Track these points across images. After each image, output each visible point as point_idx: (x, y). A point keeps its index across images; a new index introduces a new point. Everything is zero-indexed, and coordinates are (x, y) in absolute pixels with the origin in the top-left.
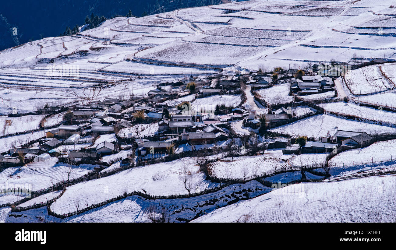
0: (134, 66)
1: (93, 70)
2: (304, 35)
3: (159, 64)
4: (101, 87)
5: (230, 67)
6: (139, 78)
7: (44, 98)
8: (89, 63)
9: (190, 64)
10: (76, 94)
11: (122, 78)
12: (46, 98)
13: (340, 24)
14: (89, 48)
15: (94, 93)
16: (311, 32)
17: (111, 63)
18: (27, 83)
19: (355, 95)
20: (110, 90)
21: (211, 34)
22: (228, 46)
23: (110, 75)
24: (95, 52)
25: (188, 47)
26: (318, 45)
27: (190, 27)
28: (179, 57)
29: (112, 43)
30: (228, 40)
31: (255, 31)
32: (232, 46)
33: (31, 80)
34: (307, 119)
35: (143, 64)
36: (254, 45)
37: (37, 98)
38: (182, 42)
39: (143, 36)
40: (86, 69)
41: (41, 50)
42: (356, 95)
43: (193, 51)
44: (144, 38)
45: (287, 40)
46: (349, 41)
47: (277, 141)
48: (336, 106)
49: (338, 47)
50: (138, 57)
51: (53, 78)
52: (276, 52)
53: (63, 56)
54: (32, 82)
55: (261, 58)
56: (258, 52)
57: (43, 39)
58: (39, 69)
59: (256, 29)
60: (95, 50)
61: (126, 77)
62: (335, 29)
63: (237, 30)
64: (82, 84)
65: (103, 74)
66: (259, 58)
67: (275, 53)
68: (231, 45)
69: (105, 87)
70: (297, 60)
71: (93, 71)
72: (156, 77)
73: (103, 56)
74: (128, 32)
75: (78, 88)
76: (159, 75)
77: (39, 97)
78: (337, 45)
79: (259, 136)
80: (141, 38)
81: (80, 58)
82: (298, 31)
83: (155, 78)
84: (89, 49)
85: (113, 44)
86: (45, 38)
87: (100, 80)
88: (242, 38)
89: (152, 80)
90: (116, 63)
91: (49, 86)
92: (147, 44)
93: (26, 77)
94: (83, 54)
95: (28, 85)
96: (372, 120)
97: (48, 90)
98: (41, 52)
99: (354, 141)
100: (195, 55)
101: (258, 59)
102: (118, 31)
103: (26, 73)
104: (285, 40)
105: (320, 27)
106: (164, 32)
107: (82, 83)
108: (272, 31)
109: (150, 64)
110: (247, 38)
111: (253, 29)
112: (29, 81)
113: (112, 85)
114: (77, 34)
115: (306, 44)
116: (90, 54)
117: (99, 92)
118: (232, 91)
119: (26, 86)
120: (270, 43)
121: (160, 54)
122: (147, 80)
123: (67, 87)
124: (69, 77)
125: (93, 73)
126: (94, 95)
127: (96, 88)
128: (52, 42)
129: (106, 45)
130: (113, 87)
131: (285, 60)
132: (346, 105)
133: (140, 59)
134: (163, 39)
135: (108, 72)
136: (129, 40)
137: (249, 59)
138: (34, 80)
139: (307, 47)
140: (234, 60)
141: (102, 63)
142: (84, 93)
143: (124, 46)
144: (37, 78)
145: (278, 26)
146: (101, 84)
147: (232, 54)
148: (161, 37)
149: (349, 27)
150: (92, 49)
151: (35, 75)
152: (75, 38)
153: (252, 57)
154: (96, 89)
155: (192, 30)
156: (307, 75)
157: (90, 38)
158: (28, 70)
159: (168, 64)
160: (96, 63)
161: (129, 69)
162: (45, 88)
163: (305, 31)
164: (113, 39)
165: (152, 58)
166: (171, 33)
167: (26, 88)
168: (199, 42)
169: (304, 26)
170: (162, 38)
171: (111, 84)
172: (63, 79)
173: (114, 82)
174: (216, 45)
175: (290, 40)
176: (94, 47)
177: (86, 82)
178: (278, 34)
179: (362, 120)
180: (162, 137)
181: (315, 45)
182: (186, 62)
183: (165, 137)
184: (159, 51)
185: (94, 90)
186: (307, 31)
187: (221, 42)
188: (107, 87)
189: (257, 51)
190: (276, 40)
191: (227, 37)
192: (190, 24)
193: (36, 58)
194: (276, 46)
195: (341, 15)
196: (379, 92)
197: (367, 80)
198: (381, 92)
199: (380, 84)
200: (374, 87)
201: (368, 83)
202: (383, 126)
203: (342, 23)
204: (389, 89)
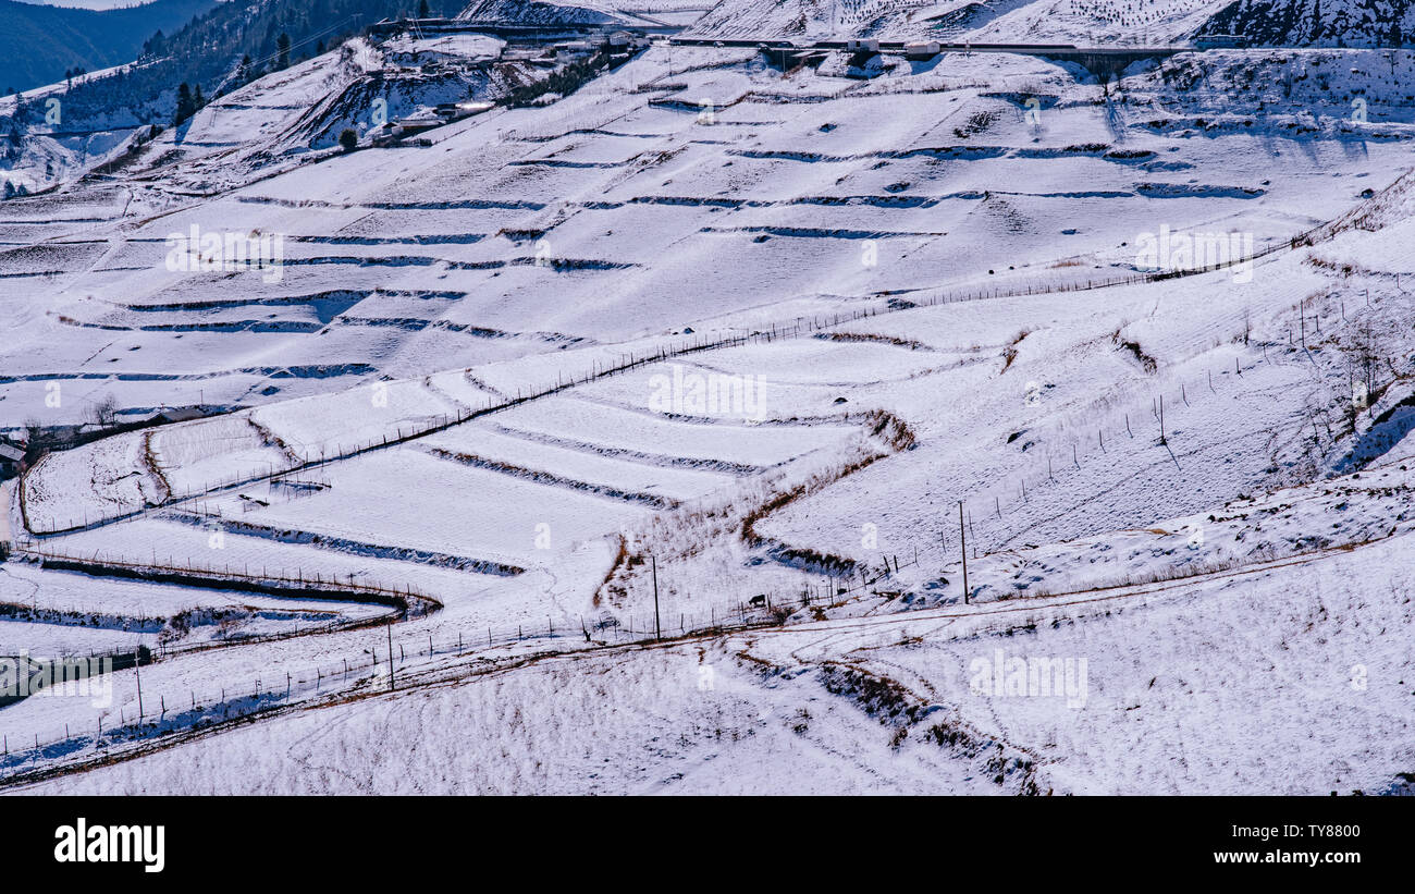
13: (90, 298)
19: (35, 534)
26: (4, 375)
42: (39, 534)
46: (110, 353)
49: (75, 377)
62: (69, 315)
78: (71, 369)
105: (20, 312)
149: (113, 308)
179: (38, 617)
195: (95, 267)
196: (117, 519)
197: (93, 482)
198: (123, 517)
199: (131, 493)
200: (107, 502)
201: (91, 493)
202: (103, 631)
203: (97, 294)
204: (150, 505)
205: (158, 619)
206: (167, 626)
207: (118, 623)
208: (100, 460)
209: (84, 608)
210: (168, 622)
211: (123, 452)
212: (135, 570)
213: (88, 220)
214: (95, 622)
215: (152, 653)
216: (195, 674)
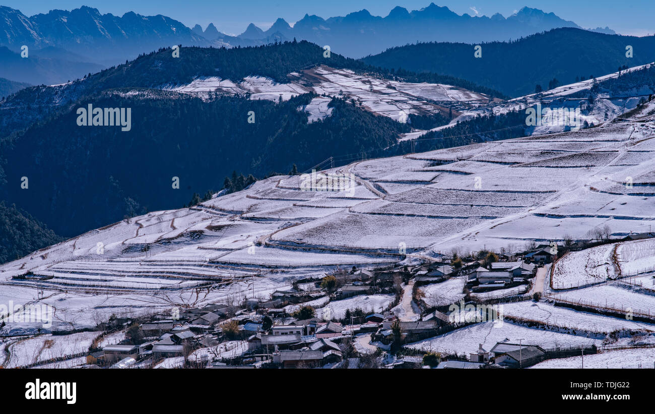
0: (267, 254)
1: (202, 261)
2: (544, 198)
3: (306, 250)
4: (210, 287)
5: (418, 251)
6: (272, 272)
7: (119, 306)
8: (199, 250)
9: (355, 248)
10: (168, 300)
11: (245, 273)
12: (121, 306)
13: (606, 179)
14: (206, 226)
15: (197, 297)
16: (556, 192)
17: (232, 250)
18: (96, 283)
19: (554, 290)
20: (223, 292)
21: (396, 199)
22: (420, 218)
23: (227, 268)
24: (214, 232)
25: (355, 222)
26: (561, 214)
27: (370, 190)
28: (340, 237)
29: (243, 218)
30: (421, 208)
31: (467, 193)
32: (426, 218)
33: (104, 278)
34: (468, 328)
35: (281, 250)
36: (463, 216)
37: (108, 307)
38: (348, 214)
39: (294, 205)
40: (191, 259)
41: (137, 232)
42: (556, 290)
43: (363, 228)
44: (295, 209)
45: (515, 207)
46: (612, 206)
47: (406, 361)
48: (518, 306)
49: (593, 216)
50: (276, 239)
51: (138, 274)
52: (494, 227)
53: (164, 239)
54: (106, 281)
55: (469, 236)
56: (466, 227)
57: (148, 214)
58: (120, 262)
59: (468, 191)
60: (215, 229)
61: (251, 271)
62: (594, 187)
63: (438, 192)
64: (181, 283)
65: (217, 267)
66: (466, 237)
67: (492, 228)
68: (424, 216)
69: (216, 287)
70: (524, 239)
71: (202, 263)
72: (299, 269)
73: (227, 238)
74: (273, 199)
75: (173, 289)
76: (304, 267)
77: (111, 305)
78: (592, 213)
79: (389, 354)
80: (291, 209)
81: (190, 242)
82: (535, 192)
83: (297, 272)
84: (206, 228)
85: (245, 219)
86: (151, 213)
87: (210, 276)
88: (444, 204)
89: (291, 276)
90: (239, 249)
91: (129, 288)
92: (298, 218)
93: (97, 274)
94: (196, 236)
95: (97, 286)
96: (563, 328)
97: (126, 294)
98: (137, 234)
99: (511, 359)
100: (365, 234)
101: (463, 239)
102: (258, 199)
103: (99, 268)
104: (513, 207)
105: (572, 185)
106: (328, 198)
107: (180, 281)
108: (493, 193)
109: (293, 249)
110: (451, 205)
111: (463, 190)
112: (102, 280)
113: (227, 285)
114: (199, 205)
115: (542, 213)
116: (206, 237)
117: (205, 296)
118: (387, 289)
119: (95, 288)
120: (488, 212)
121: (310, 233)
122: (285, 276)
123: (156, 289)
124: (164, 272)
125: (201, 266)
126: (197, 299)
127: (201, 288)
128: (158, 219)
129: (233, 221)
130: (229, 287)
131: (506, 238)
132: (533, 306)
133: (277, 242)
134: (326, 209)
135: (225, 263)
136: (270, 213)
137: (450, 238)
138: (108, 278)
139: (544, 218)
140: (426, 240)
141: (219, 250)
142: (181, 297)
143: (262, 222)
144: (114, 275)
145: (505, 185)
146: (210, 283)
147: (424, 231)
148: (322, 207)
149: (615, 184)
150: (210, 228)
151: (112, 270)
152: (194, 211)
153: (456, 236)
154: (200, 290)
155: (373, 194)
156: (501, 261)
157: (214, 211)
158: (103, 263)
159: (321, 249)
160: (209, 250)
161: (258, 258)
162: (122, 291)
163: (547, 192)
164: (248, 212)
165: (298, 239)
166: (339, 200)
167: (94, 290)
168: (374, 214)
169: (546, 183)
170: (325, 207)
171: (226, 283)
172: (153, 277)
173: (231, 280)
174: (401, 217)
175: (520, 207)
176: (213, 225)
177: (187, 279)
178: (502, 198)
179: (549, 328)
180: (247, 360)
181: (556, 214)
182: (350, 244)
183: (252, 359)
184: (310, 228)
185: (197, 292)
186: (550, 192)
187: (409, 213)
188: (219, 287)
189: (464, 226)
190: (498, 207)
191: (420, 204)
192: (371, 184)
193: (123, 244)
194: (496, 217)
195: (611, 164)
196: (593, 285)
197: (586, 267)
198: (596, 284)
199: (602, 272)
200: (590, 276)
201: (584, 272)
202: (577, 337)
203: (610, 177)
204: (609, 279)
205: (604, 333)
206: (607, 337)
207: (585, 334)
208: (592, 256)
209: (570, 325)
210: (608, 335)
211: (603, 254)
212: (597, 309)
213: (612, 141)
214: (574, 332)
215: (598, 349)
216: (613, 360)
